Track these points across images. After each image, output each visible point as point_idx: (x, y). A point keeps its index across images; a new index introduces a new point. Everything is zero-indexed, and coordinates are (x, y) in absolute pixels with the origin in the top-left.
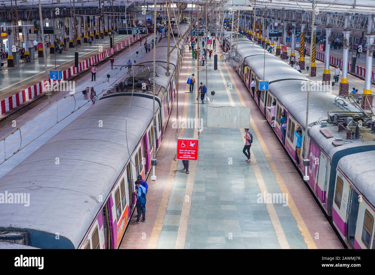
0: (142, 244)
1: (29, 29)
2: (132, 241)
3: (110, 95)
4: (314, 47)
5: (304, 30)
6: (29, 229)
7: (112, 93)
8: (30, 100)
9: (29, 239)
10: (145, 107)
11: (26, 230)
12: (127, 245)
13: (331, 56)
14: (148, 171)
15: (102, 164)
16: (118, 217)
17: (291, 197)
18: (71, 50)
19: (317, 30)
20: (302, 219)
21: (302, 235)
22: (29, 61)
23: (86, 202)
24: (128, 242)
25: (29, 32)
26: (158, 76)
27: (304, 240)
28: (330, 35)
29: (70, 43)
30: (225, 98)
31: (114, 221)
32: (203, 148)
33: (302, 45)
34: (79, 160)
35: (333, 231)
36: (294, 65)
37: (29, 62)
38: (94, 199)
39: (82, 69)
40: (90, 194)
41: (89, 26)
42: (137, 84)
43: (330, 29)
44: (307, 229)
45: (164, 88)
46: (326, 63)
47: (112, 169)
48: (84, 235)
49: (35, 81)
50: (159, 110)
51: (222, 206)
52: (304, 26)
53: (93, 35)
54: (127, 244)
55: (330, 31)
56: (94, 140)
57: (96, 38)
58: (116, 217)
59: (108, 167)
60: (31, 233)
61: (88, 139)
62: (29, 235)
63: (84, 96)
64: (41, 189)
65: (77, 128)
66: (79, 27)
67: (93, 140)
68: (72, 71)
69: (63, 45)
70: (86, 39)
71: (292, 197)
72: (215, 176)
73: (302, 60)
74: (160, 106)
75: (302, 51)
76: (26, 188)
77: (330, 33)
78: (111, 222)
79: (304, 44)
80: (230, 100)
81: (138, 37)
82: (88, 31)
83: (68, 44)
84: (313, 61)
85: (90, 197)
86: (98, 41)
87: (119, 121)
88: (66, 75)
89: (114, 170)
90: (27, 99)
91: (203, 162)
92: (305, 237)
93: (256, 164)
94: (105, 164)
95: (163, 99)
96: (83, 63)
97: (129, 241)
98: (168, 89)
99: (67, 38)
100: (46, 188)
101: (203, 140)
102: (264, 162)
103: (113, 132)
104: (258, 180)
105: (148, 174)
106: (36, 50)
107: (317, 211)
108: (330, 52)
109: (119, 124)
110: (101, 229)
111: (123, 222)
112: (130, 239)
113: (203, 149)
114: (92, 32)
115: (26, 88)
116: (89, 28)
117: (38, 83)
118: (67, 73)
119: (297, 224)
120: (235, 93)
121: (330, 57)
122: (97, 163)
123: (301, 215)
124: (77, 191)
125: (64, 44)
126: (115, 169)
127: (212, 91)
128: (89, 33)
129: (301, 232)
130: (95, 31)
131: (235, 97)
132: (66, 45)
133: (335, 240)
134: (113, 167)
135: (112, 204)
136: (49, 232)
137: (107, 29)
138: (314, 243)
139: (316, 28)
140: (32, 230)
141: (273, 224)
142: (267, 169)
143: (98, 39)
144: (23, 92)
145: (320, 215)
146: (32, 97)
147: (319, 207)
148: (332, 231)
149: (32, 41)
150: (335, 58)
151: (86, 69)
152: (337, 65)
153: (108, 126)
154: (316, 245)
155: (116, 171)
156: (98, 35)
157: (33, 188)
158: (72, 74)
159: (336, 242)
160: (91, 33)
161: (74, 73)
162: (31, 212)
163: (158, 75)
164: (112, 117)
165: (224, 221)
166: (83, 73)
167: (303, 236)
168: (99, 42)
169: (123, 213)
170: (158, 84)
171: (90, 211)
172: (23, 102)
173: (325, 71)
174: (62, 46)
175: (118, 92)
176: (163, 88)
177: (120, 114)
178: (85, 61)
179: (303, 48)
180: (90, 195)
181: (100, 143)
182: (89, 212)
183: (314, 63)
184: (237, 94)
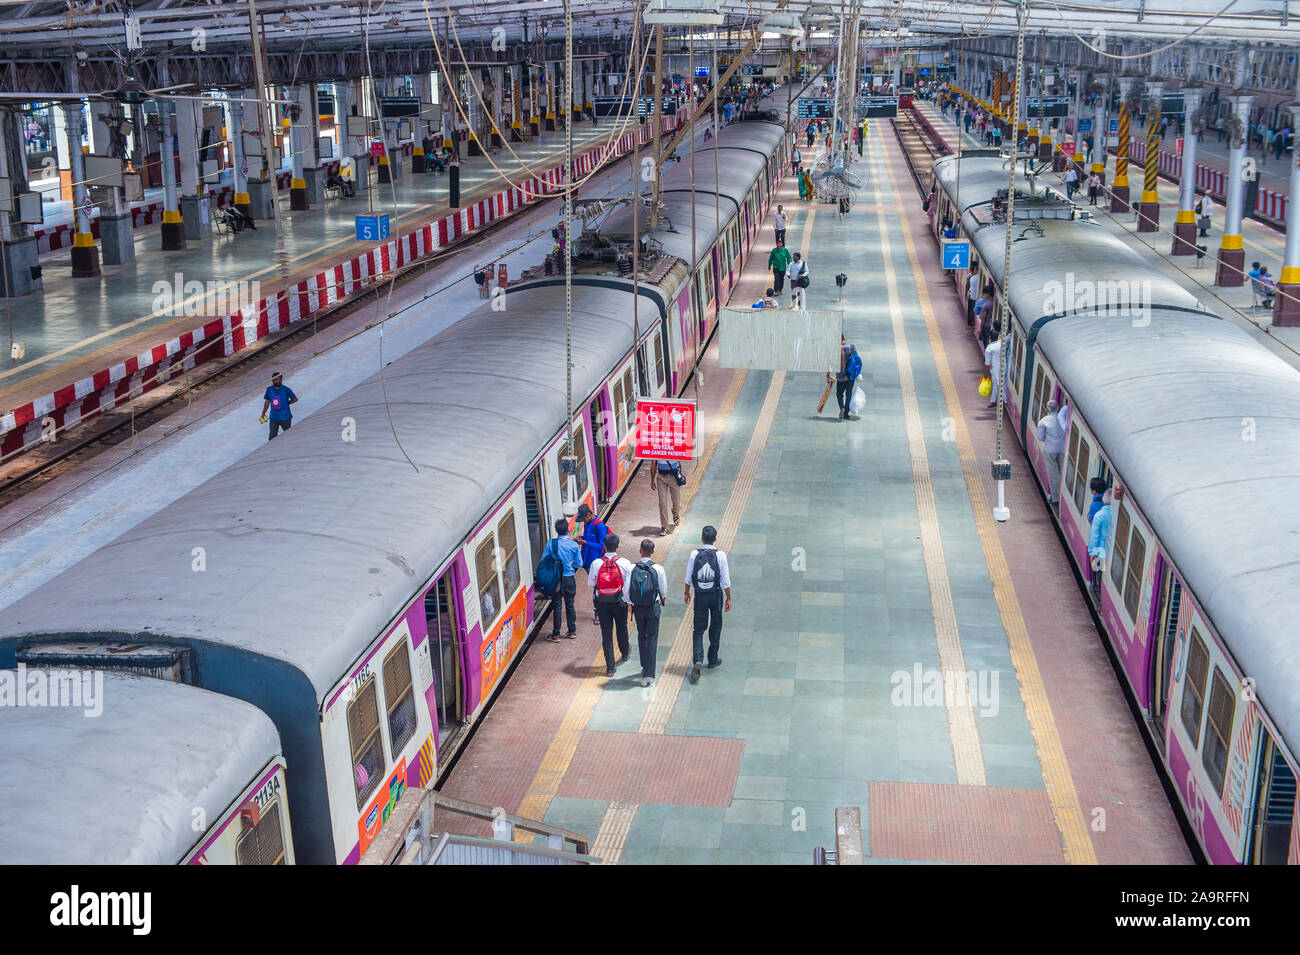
0: (558, 693)
1: (352, 104)
2: (533, 686)
3: (528, 283)
4: (1153, 145)
5: (1128, 97)
6: (195, 640)
7: (532, 277)
8: (341, 301)
9: (195, 667)
10: (612, 316)
11: (187, 643)
12: (519, 695)
13: (1201, 166)
14: (610, 496)
15: (444, 471)
16: (487, 617)
17: (1008, 572)
18: (473, 162)
19: (1165, 96)
20: (1027, 635)
21: (1018, 677)
22: (350, 193)
23: (374, 571)
24: (523, 687)
25: (350, 112)
26: (675, 232)
27: (1019, 693)
28: (1197, 107)
29: (470, 142)
30: (878, 293)
31: (470, 627)
32: (785, 435)
33: (1123, 141)
34: (384, 458)
35: (1112, 668)
36: (1098, 198)
37: (351, 196)
38: (397, 564)
39: (496, 216)
40: (390, 551)
41: (526, 95)
42: (604, 253)
43: (1198, 90)
44: (1034, 663)
45: (686, 264)
46: (1183, 186)
47: (472, 483)
48: (352, 661)
49: (356, 250)
50: (659, 326)
51: (805, 594)
52: (1129, 85)
53: (538, 121)
54: (517, 692)
55: (1196, 97)
56: (443, 405)
57: (547, 129)
58: (479, 617)
59: (460, 479)
60: (199, 650)
61: (423, 403)
62: (194, 656)
63: (480, 290)
64: (257, 535)
65: (405, 373)
66: (496, 97)
67: (437, 404)
68: (465, 219)
69: (450, 150)
70: (518, 130)
71: (1011, 574)
72: (804, 511)
73: (1122, 184)
74: (664, 315)
75: (1123, 158)
76: (218, 530)
77: (1196, 102)
78: (462, 631)
79: (1129, 137)
80: (890, 299)
81: (668, 124)
82: (524, 108)
83: (464, 147)
84: (1149, 187)
85: (388, 558)
86: (552, 136)
87: (527, 354)
88: (449, 231)
89: (476, 486)
90: (332, 298)
91: (776, 473)
92: (1024, 684)
93: (925, 481)
94: (452, 470)
95: (674, 297)
96: (500, 197)
97: (524, 683)
98: (703, 267)
99: (463, 131)
100: (271, 533)
101: (790, 411)
102: (951, 474)
103: (502, 384)
104: (922, 524)
105: (610, 504)
106: (372, 164)
107: (1077, 611)
108: (1197, 153)
109: (525, 363)
110: (421, 647)
111: (507, 633)
112: (527, 680)
113: (783, 437)
114: (534, 111)
115: (328, 268)
116: (543, 97)
117: (363, 252)
118: (450, 227)
119: (1009, 646)
120: (910, 279)
121: (1197, 168)
122: (431, 467)
123: (1027, 625)
124: (353, 543)
125: (451, 145)
126: (480, 486)
127: (839, 273)
128: (527, 112)
129: (1016, 671)
130: (543, 109)
131: (907, 292)
132: (458, 149)
133: (1112, 693)
134: (476, 479)
135: (462, 580)
136: (248, 648)
137: (581, 102)
138: (1046, 700)
139: (1159, 90)
140: (200, 641)
141: (940, 647)
142: (956, 492)
143: (554, 130)
144: (321, 280)
145: (1083, 623)
146: (347, 293)
147: (1084, 602)
148: (1107, 668)
149: (360, 137)
150: (1208, 171)
151: (506, 214)
152: (1209, 188)
153: (492, 367)
154: (1052, 707)
155: (483, 490)
156: (552, 120)
157: (234, 532)
158: (465, 228)
159: (1111, 700)
160: (532, 116)
161: (471, 226)
162: (212, 594)
163: (676, 228)
164: (509, 343)
165: (802, 635)
166: (497, 225)
167: (1019, 682)
168: (554, 139)
169: (505, 607)
170: (669, 253)
171: (379, 595)
172: (321, 307)
173: (1181, 214)
174: (446, 151)
175: (551, 274)
176: (680, 266)
177: (535, 336)
178: (505, 194)
179: (1123, 148)
180: (388, 553)
181: (455, 413)
182: (377, 597)
183: (1153, 191)
184: (916, 283)
